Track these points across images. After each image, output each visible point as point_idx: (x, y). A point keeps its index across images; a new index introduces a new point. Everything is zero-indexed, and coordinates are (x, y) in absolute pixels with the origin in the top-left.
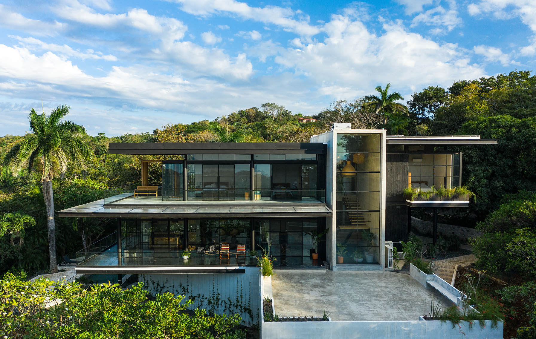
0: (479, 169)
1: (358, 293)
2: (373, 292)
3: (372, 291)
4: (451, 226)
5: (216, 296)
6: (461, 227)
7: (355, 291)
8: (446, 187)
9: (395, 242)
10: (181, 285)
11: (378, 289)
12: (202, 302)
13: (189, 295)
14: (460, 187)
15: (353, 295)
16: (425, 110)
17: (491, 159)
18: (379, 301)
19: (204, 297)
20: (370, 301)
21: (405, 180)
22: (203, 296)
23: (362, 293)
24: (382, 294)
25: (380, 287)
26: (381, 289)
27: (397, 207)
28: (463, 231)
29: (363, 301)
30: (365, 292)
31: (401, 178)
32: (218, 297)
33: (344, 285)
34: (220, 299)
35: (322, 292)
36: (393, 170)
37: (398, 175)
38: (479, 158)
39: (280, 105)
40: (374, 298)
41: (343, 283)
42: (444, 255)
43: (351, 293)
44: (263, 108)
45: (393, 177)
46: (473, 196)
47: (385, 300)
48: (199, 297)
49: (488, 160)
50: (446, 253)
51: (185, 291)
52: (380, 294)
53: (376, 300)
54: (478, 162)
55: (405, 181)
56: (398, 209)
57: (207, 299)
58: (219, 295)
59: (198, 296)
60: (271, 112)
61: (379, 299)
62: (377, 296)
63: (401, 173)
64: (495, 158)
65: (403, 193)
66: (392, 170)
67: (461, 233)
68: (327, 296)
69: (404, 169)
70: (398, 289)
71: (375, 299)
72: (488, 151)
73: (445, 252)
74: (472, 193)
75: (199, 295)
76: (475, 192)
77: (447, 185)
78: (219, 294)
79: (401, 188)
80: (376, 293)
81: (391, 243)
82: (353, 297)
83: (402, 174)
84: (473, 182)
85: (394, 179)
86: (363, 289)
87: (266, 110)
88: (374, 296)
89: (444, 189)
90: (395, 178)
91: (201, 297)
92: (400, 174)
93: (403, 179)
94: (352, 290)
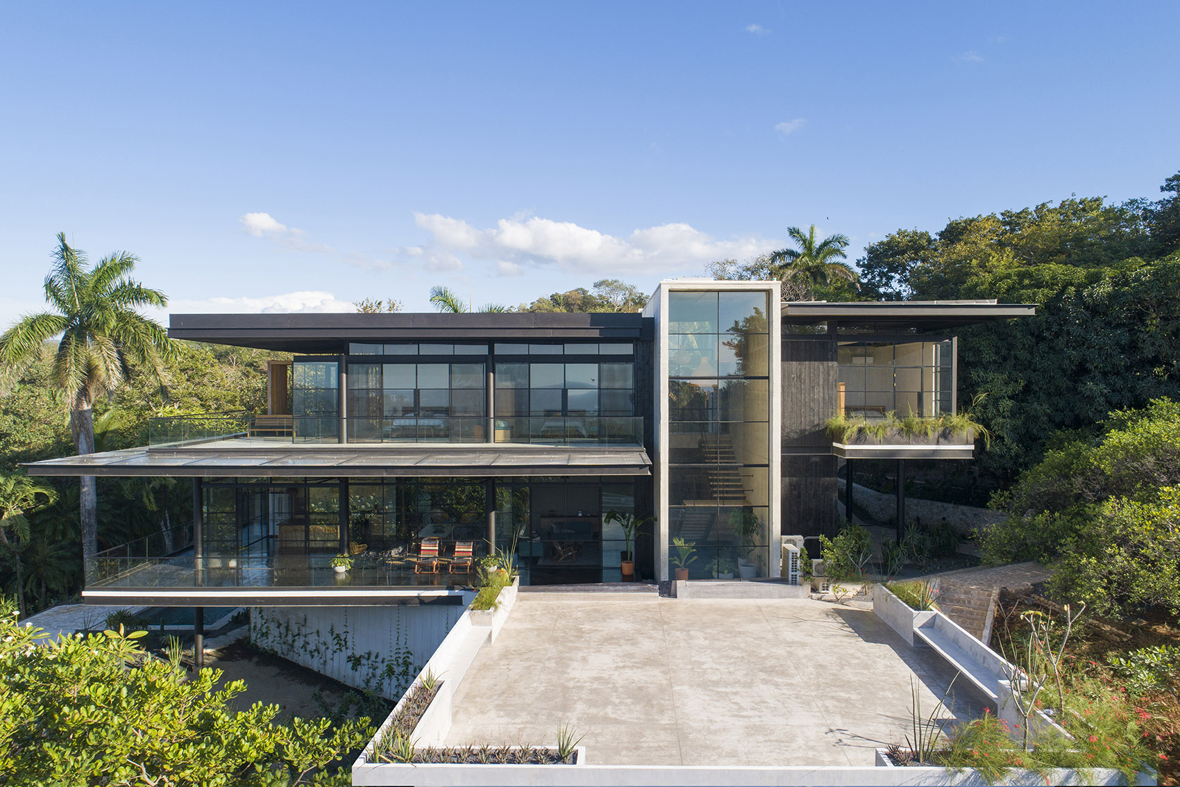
0: (997, 379)
1: (723, 660)
2: (763, 657)
3: (763, 655)
4: (939, 504)
5: (402, 656)
6: (961, 507)
7: (715, 655)
8: (921, 415)
9: (809, 537)
10: (332, 632)
11: (781, 651)
12: (374, 670)
13: (349, 653)
14: (954, 413)
15: (704, 667)
16: (892, 278)
17: (1023, 355)
18: (773, 688)
19: (380, 659)
20: (749, 685)
21: (830, 398)
22: (377, 657)
23: (732, 660)
24: (789, 663)
25: (787, 643)
26: (788, 649)
27: (814, 459)
28: (965, 514)
29: (727, 684)
30: (743, 657)
31: (821, 395)
32: (409, 660)
33: (692, 638)
34: (411, 664)
35: (624, 656)
36: (803, 376)
37: (813, 387)
38: (997, 353)
39: (627, 282)
40: (763, 675)
41: (692, 633)
42: (921, 568)
43: (703, 660)
44: (596, 289)
45: (803, 392)
46: (982, 434)
47: (791, 684)
48: (368, 659)
49: (1016, 358)
50: (924, 562)
51: (340, 645)
52: (781, 665)
53: (765, 682)
54: (995, 362)
55: (831, 402)
56: (816, 463)
57: (385, 664)
58: (409, 655)
59: (366, 656)
60: (613, 297)
61: (776, 679)
62: (771, 671)
63: (821, 383)
64: (1031, 353)
65: (826, 428)
66: (800, 376)
67: (961, 520)
68: (632, 668)
69: (829, 375)
70: (836, 650)
71: (764, 679)
72: (1015, 337)
73: (922, 561)
74: (981, 426)
75: (369, 654)
76: (987, 426)
77: (925, 410)
78: (408, 652)
79: (821, 416)
80: (769, 663)
81: (799, 538)
82: (705, 671)
83: (823, 385)
84: (985, 407)
85: (805, 397)
86: (738, 648)
87: (601, 293)
88: (763, 670)
89: (918, 420)
90: (807, 395)
91: (373, 658)
92: (819, 385)
93: (826, 396)
94: (709, 651)
